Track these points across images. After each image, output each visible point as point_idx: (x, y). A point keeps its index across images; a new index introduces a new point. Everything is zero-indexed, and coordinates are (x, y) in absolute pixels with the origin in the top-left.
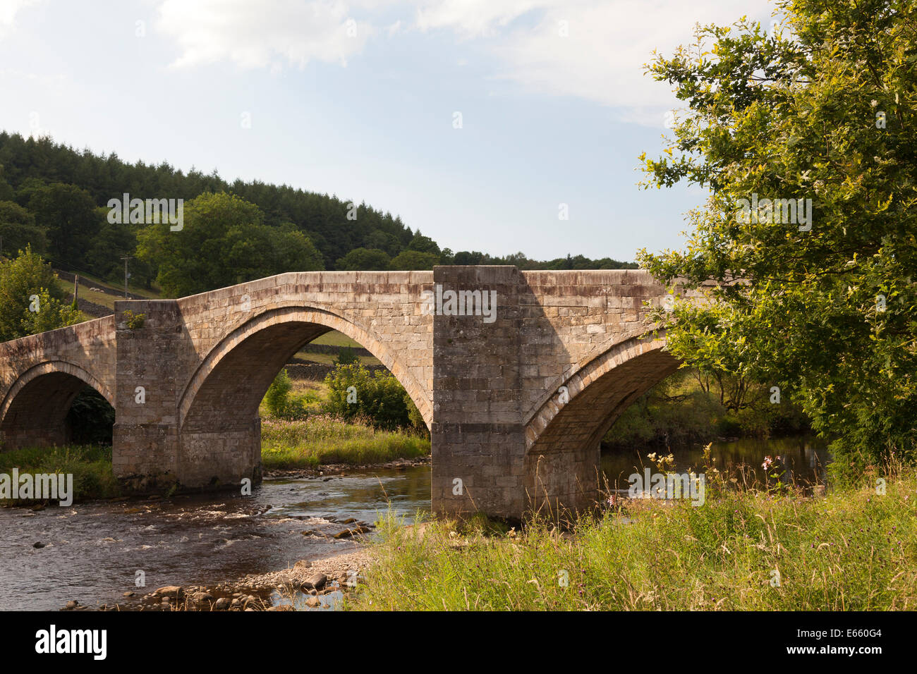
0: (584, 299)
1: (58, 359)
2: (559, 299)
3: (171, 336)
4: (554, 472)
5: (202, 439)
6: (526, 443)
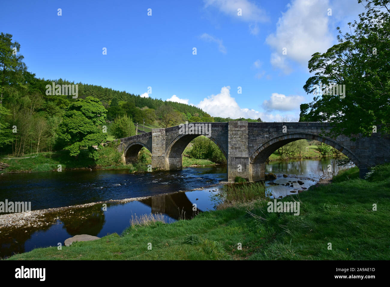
5: (171, 160)
6: (249, 161)
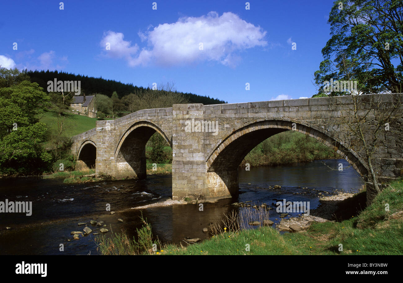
1: (90, 140)
3: (112, 132)
4: (218, 178)
6: (206, 168)
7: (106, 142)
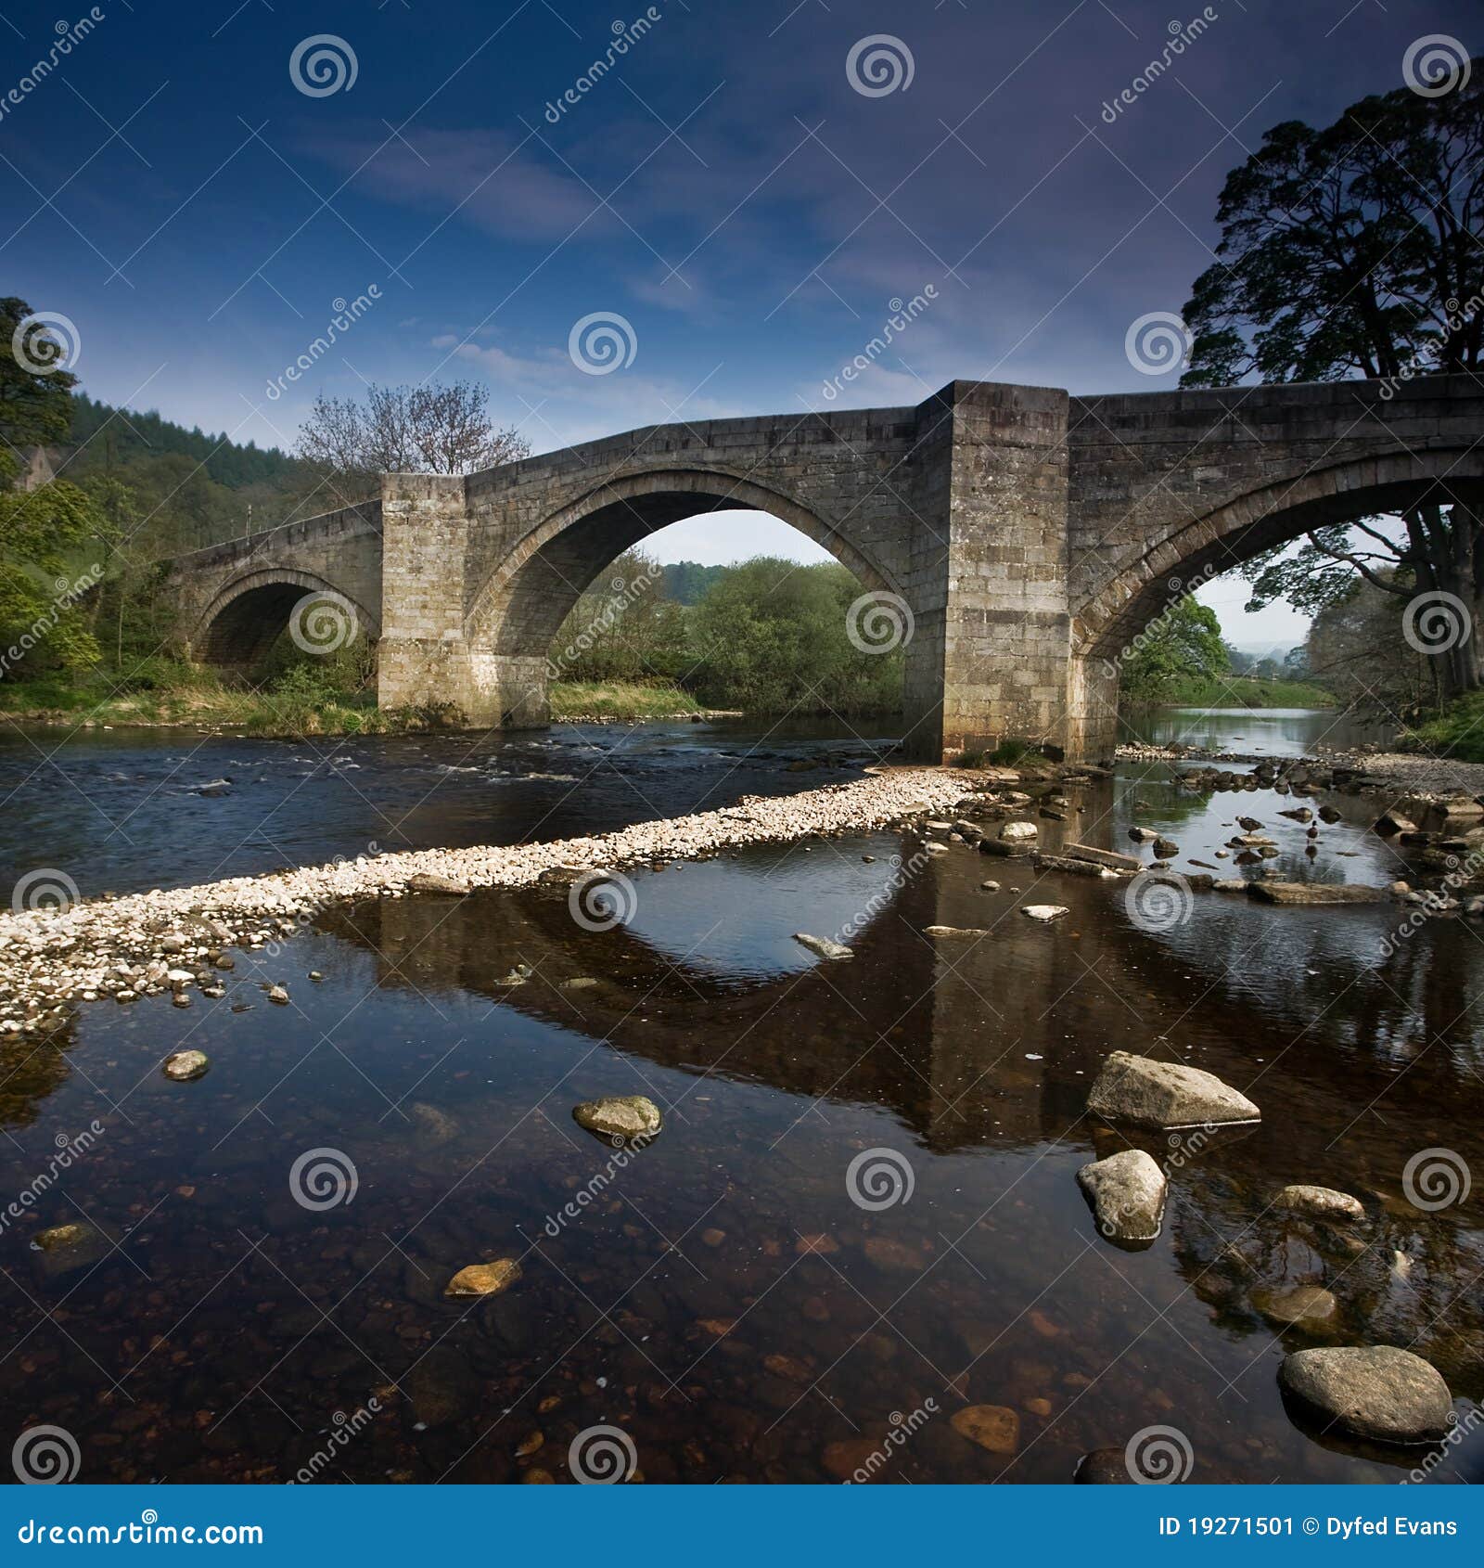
0: (1190, 431)
1: (278, 566)
2: (1142, 434)
3: (457, 524)
6: (1071, 641)
7: (427, 566)
